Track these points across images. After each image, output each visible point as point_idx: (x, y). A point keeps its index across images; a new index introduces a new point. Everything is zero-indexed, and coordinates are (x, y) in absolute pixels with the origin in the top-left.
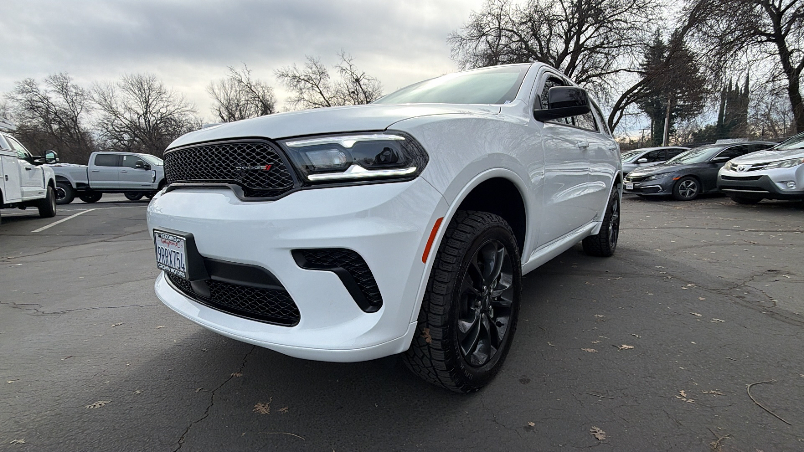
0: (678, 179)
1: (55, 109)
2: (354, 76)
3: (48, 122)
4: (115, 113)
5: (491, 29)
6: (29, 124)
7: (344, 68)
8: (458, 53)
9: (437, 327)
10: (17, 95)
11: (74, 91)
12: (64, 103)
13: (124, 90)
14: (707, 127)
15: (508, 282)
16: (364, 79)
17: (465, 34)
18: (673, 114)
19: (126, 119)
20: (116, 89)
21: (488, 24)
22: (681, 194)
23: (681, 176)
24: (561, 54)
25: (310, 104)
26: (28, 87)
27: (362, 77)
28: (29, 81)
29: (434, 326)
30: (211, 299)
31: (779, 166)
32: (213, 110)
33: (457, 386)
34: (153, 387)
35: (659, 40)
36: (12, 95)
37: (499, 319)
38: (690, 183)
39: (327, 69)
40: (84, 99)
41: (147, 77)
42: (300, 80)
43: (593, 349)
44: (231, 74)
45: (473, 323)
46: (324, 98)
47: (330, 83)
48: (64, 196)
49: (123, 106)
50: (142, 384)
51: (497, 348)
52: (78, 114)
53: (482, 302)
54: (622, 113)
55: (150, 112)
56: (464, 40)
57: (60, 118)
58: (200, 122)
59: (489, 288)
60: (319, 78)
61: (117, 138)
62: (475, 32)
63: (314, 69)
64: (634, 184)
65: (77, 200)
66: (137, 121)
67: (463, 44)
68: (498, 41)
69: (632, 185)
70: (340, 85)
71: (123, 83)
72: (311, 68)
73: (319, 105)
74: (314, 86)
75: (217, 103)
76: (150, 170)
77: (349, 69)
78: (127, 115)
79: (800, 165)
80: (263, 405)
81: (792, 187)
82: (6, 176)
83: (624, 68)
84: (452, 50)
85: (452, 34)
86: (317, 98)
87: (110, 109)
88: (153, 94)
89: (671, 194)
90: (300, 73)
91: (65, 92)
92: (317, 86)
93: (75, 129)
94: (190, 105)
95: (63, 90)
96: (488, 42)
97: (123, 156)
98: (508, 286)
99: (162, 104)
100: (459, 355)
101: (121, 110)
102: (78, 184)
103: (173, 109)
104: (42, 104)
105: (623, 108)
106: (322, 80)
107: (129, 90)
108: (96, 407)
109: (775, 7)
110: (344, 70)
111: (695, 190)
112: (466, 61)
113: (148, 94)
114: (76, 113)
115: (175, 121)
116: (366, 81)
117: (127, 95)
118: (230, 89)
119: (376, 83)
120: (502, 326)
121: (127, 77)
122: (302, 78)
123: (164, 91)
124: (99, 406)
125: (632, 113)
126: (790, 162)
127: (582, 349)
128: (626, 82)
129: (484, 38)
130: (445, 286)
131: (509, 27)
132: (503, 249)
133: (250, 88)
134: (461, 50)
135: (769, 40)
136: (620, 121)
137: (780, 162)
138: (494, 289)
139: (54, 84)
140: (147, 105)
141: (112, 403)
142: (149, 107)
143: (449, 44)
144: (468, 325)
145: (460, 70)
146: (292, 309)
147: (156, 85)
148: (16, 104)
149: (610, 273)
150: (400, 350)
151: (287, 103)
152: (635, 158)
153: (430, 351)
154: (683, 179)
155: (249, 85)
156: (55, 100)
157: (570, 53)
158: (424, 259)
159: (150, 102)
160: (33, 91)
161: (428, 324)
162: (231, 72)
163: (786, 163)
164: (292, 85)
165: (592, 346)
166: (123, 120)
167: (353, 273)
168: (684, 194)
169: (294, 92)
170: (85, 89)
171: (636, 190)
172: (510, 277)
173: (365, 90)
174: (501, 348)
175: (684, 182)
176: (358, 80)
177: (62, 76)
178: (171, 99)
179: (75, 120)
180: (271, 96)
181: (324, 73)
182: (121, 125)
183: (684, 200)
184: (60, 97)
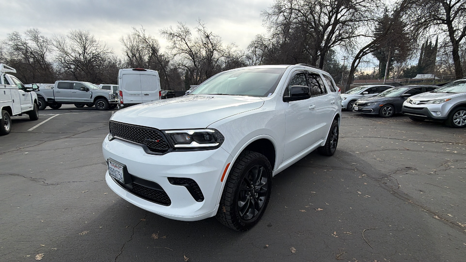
0: (382, 105)
1: (31, 50)
2: (206, 34)
3: (27, 58)
4: (67, 54)
5: (286, 9)
6: (16, 58)
7: (200, 29)
8: (267, 22)
9: (229, 206)
10: (9, 42)
11: (42, 40)
12: (36, 47)
13: (71, 39)
14: (412, 67)
15: (265, 182)
16: (211, 36)
17: (270, 11)
18: (393, 59)
19: (73, 56)
20: (66, 39)
21: (285, 6)
22: (383, 114)
23: (384, 104)
24: (326, 24)
25: (180, 50)
26: (15, 37)
27: (210, 35)
28: (15, 33)
29: (227, 206)
30: (133, 190)
31: (434, 103)
32: (123, 52)
33: (237, 229)
34: (107, 225)
35: (386, 14)
36: (6, 42)
37: (261, 198)
38: (389, 108)
39: (190, 29)
40: (48, 44)
41: (84, 32)
42: (174, 36)
43: (304, 210)
44: (134, 31)
45: (245, 203)
46: (188, 46)
47: (192, 38)
48: (41, 105)
49: (71, 49)
50: (102, 223)
51: (258, 211)
52: (44, 53)
53: (251, 192)
54: (359, 61)
55: (87, 53)
56: (270, 15)
57: (34, 56)
58: (115, 58)
59: (254, 186)
60: (185, 35)
61: (67, 67)
62: (277, 10)
63: (182, 29)
64: (359, 107)
65: (48, 108)
66: (79, 57)
67: (269, 17)
68: (290, 15)
69: (358, 108)
70: (197, 39)
71: (70, 35)
72: (181, 29)
73: (185, 51)
74: (182, 39)
75: (125, 48)
76: (88, 92)
77: (203, 29)
78: (73, 54)
79: (444, 103)
80: (155, 235)
81: (439, 114)
82: (13, 100)
83: (362, 34)
84: (263, 21)
85: (263, 11)
86: (184, 46)
87: (63, 51)
88: (88, 42)
89: (378, 114)
90: (174, 32)
91: (37, 40)
92: (184, 40)
93: (43, 62)
94: (110, 49)
95: (36, 39)
96: (284, 16)
97: (74, 83)
98: (264, 183)
99: (93, 48)
100: (237, 216)
101: (70, 51)
102: (48, 99)
103: (100, 51)
104: (23, 47)
105: (360, 58)
106: (187, 36)
107: (74, 40)
108: (83, 234)
109: (447, 4)
110: (200, 30)
111: (391, 112)
112: (272, 27)
113: (85, 42)
114: (43, 52)
115: (101, 58)
116: (213, 37)
117: (73, 43)
118: (133, 40)
119: (219, 38)
120: (262, 201)
121: (73, 32)
122: (175, 34)
123: (94, 40)
124: (85, 234)
125: (365, 61)
126: (439, 101)
127: (300, 210)
128: (363, 43)
129: (282, 14)
130: (232, 189)
131: (297, 7)
132: (262, 168)
133: (145, 40)
134: (268, 21)
135: (443, 23)
136: (358, 65)
137: (434, 101)
138: (258, 185)
139: (30, 35)
140: (85, 49)
141: (90, 232)
142: (86, 49)
143: (261, 17)
144: (243, 203)
145: (268, 32)
146: (168, 199)
147: (90, 37)
148: (8, 47)
149: (328, 167)
150: (212, 216)
151: (166, 49)
152: (362, 91)
153: (225, 216)
154: (385, 106)
155: (144, 38)
156: (31, 45)
157: (331, 24)
158: (222, 181)
159: (86, 47)
160: (18, 39)
161: (224, 205)
162: (134, 30)
163: (437, 102)
164: (169, 39)
165: (305, 209)
166: (71, 57)
167: (192, 186)
168: (385, 114)
169: (170, 43)
170: (49, 39)
171: (359, 110)
172: (266, 179)
173: (212, 42)
174: (261, 211)
175: (385, 107)
176: (208, 37)
177: (35, 31)
178: (99, 45)
179: (43, 57)
180: (157, 45)
181: (188, 32)
182: (70, 60)
183: (385, 117)
184: (34, 43)
